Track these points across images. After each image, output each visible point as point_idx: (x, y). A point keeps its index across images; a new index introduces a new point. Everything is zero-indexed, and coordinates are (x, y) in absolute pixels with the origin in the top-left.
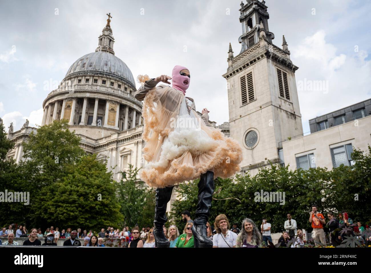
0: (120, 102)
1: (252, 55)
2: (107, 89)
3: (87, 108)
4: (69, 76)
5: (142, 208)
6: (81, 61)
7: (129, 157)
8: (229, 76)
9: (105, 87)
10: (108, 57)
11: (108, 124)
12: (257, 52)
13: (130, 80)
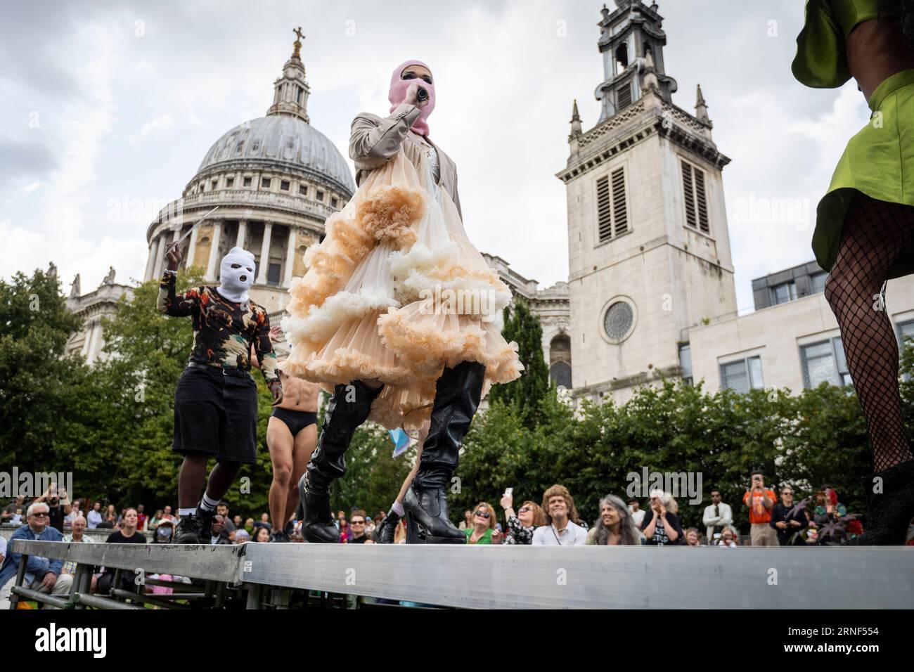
1: (625, 129)
2: (290, 201)
4: (206, 171)
5: (367, 471)
6: (233, 137)
8: (572, 175)
9: (287, 196)
10: (294, 128)
12: (637, 122)
13: (344, 182)
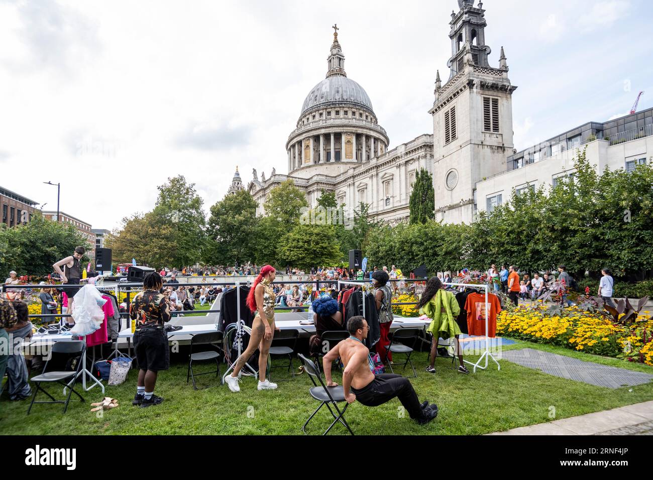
0: (356, 132)
1: (456, 85)
2: (341, 120)
3: (324, 144)
4: (304, 114)
6: (312, 94)
7: (365, 190)
8: (435, 111)
9: (339, 118)
10: (338, 81)
11: (346, 158)
12: (461, 81)
13: (366, 104)
